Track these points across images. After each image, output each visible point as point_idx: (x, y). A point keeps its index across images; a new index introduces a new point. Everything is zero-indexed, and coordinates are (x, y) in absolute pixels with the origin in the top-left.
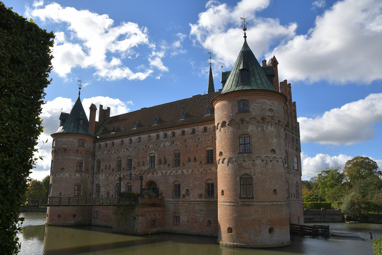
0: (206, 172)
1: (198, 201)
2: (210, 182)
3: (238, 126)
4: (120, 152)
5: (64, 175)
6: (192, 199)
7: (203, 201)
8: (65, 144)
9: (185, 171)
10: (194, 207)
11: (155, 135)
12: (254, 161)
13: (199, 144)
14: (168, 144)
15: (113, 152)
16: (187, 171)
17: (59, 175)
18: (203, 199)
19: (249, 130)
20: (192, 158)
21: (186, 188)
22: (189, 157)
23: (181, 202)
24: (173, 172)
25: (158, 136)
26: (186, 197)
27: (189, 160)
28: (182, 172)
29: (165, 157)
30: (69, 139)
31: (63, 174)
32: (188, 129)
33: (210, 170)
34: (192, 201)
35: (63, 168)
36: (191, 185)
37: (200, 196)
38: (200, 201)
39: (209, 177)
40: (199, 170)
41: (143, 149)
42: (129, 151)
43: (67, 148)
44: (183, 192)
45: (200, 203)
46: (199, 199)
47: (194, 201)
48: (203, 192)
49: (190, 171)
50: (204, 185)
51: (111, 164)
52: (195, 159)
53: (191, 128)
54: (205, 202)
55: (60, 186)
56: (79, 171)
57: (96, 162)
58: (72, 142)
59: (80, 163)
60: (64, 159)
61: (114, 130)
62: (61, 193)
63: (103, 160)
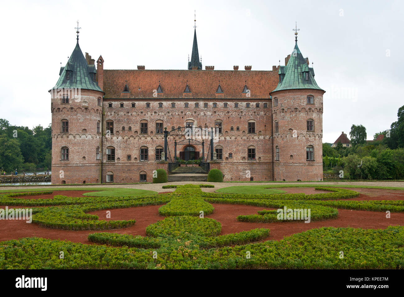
0: (248, 140)
1: (241, 163)
2: (251, 147)
3: (307, 113)
4: (145, 115)
5: (87, 137)
6: (235, 161)
7: (245, 163)
8: (86, 102)
9: (228, 138)
10: (237, 168)
11: (194, 103)
12: (315, 137)
13: (242, 117)
14: (209, 113)
15: (134, 113)
16: (230, 138)
17: (80, 137)
18: (246, 161)
19: (313, 117)
20: (235, 128)
21: (229, 152)
22: (232, 127)
23: (224, 164)
25: (197, 105)
26: (229, 159)
27: (232, 129)
28: (225, 138)
29: (206, 124)
30: (90, 97)
31: (85, 136)
32: (231, 103)
33: (253, 138)
34: (235, 163)
35: (85, 129)
36: (234, 150)
37: (243, 158)
38: (243, 163)
39: (252, 144)
40: (242, 138)
41: (178, 115)
42: (159, 115)
43: (88, 107)
44: (225, 155)
45: (243, 164)
46: (242, 161)
47: (237, 163)
48: (246, 155)
49: (233, 138)
50: (247, 150)
51: (132, 127)
52: (238, 129)
53: (234, 102)
54: (248, 163)
55: (83, 149)
56: (98, 133)
57: (105, 123)
58: (93, 100)
59: (98, 124)
60: (85, 119)
61: (126, 90)
62: (84, 157)
63: (119, 121)
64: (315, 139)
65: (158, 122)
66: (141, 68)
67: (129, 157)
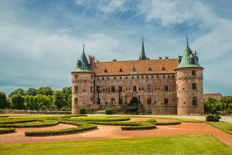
0: (164, 94)
2: (166, 98)
4: (114, 83)
6: (158, 105)
7: (163, 106)
8: (85, 78)
9: (154, 94)
10: (159, 109)
12: (197, 92)
13: (161, 83)
14: (144, 81)
16: (155, 94)
17: (83, 94)
18: (163, 105)
19: (196, 81)
20: (157, 88)
21: (155, 101)
23: (152, 107)
24: (148, 94)
25: (138, 77)
26: (155, 104)
27: (156, 89)
28: (152, 94)
29: (142, 87)
30: (87, 75)
31: (85, 93)
32: (155, 76)
33: (167, 93)
35: (85, 90)
36: (157, 100)
37: (162, 104)
39: (166, 96)
40: (161, 94)
41: (129, 82)
42: (120, 83)
43: (86, 80)
44: (153, 102)
46: (161, 105)
48: (163, 102)
49: (157, 93)
50: (164, 99)
52: (159, 89)
53: (157, 76)
55: (84, 99)
56: (91, 92)
57: (96, 87)
58: (89, 77)
59: (91, 88)
60: (85, 85)
61: (106, 71)
62: (84, 103)
63: (102, 86)
64: (197, 94)
65: (119, 86)
66: (115, 61)
67: (106, 103)
